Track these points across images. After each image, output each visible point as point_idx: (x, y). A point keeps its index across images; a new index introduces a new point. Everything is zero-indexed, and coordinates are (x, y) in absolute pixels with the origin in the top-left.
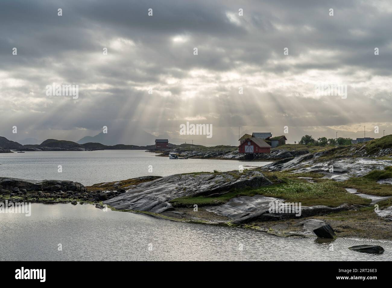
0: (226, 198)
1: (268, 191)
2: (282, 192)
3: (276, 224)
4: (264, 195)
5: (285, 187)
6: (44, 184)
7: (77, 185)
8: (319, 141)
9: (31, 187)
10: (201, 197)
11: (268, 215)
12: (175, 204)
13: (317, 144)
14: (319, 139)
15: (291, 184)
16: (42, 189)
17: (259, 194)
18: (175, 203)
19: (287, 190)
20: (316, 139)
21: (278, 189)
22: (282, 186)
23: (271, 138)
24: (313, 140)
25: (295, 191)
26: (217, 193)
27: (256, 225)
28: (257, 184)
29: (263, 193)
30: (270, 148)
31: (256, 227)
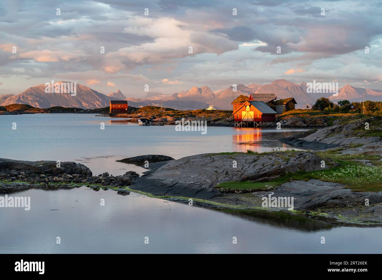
0: (278, 183)
1: (324, 175)
2: (339, 177)
3: (343, 210)
4: (321, 180)
5: (343, 171)
6: (44, 166)
7: (82, 167)
8: (339, 105)
9: (29, 170)
10: (249, 181)
11: (334, 201)
12: (222, 190)
13: (337, 110)
14: (339, 103)
15: (348, 168)
16: (43, 172)
17: (315, 179)
18: (221, 188)
19: (345, 174)
20: (336, 103)
21: (335, 174)
22: (339, 170)
23: (275, 101)
24: (332, 105)
25: (354, 175)
26: (266, 177)
27: (322, 212)
28: (311, 167)
29: (319, 178)
30: (275, 115)
31: (323, 213)
